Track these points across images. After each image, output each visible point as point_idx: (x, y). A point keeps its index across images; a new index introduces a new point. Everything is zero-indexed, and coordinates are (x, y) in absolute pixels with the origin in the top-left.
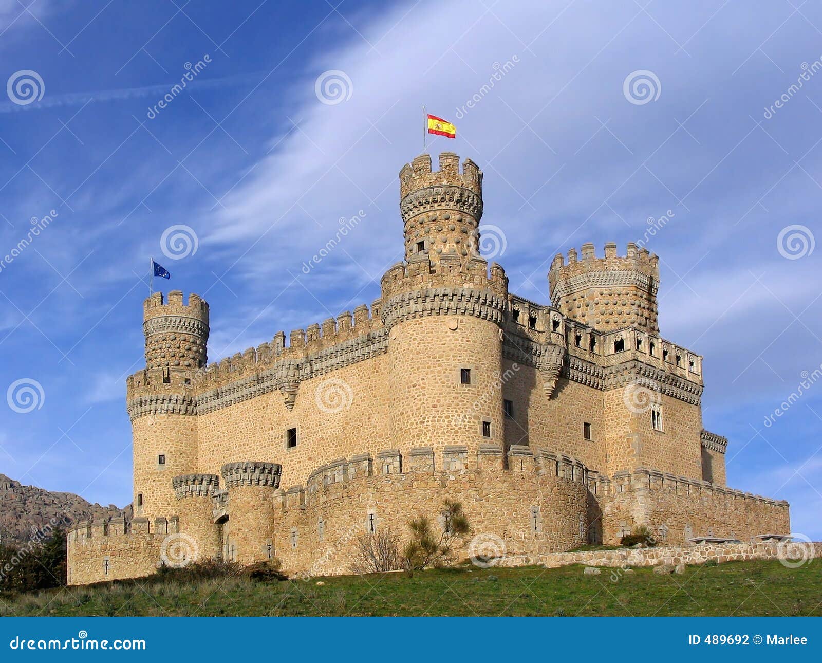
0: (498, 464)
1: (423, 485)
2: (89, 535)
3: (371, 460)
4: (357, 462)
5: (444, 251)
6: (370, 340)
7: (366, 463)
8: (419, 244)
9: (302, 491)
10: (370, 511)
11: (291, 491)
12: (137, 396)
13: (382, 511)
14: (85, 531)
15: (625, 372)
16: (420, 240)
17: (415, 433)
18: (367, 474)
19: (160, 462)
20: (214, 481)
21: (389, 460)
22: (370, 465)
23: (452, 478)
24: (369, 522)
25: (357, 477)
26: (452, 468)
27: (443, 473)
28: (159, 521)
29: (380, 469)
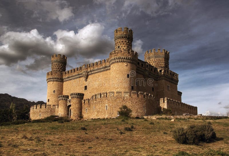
0: (136, 96)
1: (119, 100)
2: (36, 108)
3: (107, 94)
4: (104, 94)
5: (124, 49)
6: (106, 67)
7: (106, 94)
8: (118, 47)
9: (89, 100)
10: (106, 105)
11: (86, 100)
12: (49, 77)
13: (109, 105)
14: (35, 107)
15: (162, 77)
16: (119, 46)
17: (116, 88)
18: (106, 97)
19: (54, 92)
20: (68, 97)
21: (111, 94)
22: (107, 95)
23: (126, 98)
24: (106, 107)
25: (103, 97)
26: (126, 96)
27: (124, 97)
28: (53, 106)
29: (109, 96)
